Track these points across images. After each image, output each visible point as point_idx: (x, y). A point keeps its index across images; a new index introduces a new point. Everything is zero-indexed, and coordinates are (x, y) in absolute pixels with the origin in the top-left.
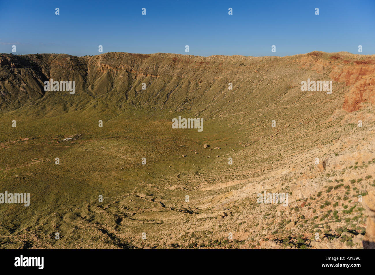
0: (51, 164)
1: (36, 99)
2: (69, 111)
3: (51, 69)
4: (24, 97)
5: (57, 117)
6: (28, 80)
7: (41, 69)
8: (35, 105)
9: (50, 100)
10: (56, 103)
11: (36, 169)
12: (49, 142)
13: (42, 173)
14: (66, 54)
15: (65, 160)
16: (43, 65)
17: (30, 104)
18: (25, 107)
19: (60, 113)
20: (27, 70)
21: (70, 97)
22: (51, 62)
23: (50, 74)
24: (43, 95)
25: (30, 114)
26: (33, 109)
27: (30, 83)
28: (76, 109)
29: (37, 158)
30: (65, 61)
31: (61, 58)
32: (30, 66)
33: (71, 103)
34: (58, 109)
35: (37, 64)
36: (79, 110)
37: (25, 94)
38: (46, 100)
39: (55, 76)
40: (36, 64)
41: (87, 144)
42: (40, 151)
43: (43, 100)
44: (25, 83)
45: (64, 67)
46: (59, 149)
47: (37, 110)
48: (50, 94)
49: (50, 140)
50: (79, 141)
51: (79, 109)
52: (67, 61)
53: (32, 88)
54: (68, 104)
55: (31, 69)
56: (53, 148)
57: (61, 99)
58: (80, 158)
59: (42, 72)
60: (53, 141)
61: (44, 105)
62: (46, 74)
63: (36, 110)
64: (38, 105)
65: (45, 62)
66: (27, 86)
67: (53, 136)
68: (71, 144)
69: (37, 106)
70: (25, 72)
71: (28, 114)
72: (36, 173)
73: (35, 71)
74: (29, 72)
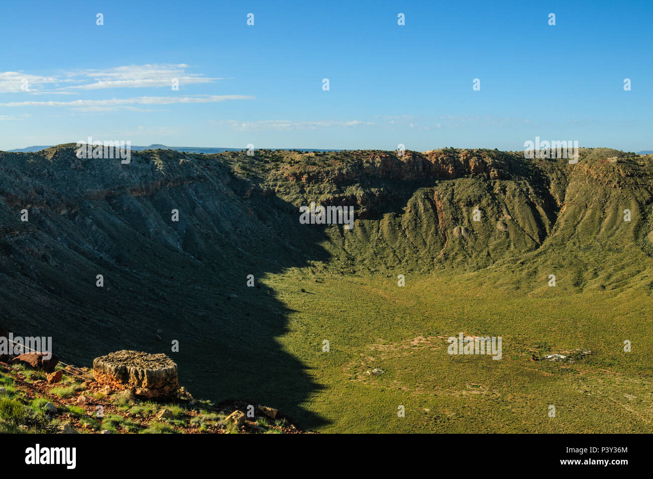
0: (498, 405)
1: (523, 251)
2: (585, 290)
3: (570, 185)
4: (500, 244)
5: (554, 299)
6: (516, 207)
7: (548, 183)
8: (517, 264)
9: (552, 257)
10: (562, 266)
11: (466, 405)
12: (516, 354)
13: (473, 418)
14: (610, 148)
15: (529, 404)
16: (554, 175)
17: (509, 262)
18: (497, 268)
19: (565, 291)
20: (520, 184)
21: (597, 255)
22: (572, 167)
23: (566, 196)
24: (539, 243)
25: (501, 285)
26: (511, 274)
27: (519, 215)
28: (604, 287)
29: (477, 383)
30: (604, 166)
31: (596, 158)
32: (527, 176)
33: (596, 269)
34: (562, 281)
35: (543, 172)
36: (608, 290)
37: (504, 237)
38: (543, 258)
39: (576, 202)
40: (541, 171)
41: (595, 377)
42: (489, 369)
43: (536, 256)
44: (509, 214)
45: (599, 180)
46: (529, 374)
47: (518, 276)
48: (554, 242)
49: (520, 350)
50: (578, 367)
51: (611, 287)
52: (608, 166)
53: (521, 225)
54: (589, 271)
55: (527, 183)
56: (518, 370)
57: (576, 257)
58: (562, 407)
59: (549, 190)
60: (523, 354)
61: (536, 268)
62: (558, 196)
63: (516, 276)
64: (524, 267)
65: (560, 168)
66: (513, 220)
67: (528, 343)
68: (558, 370)
69: (520, 268)
70: (515, 189)
71: (498, 283)
72: (461, 415)
73: (534, 188)
74: (521, 191)
